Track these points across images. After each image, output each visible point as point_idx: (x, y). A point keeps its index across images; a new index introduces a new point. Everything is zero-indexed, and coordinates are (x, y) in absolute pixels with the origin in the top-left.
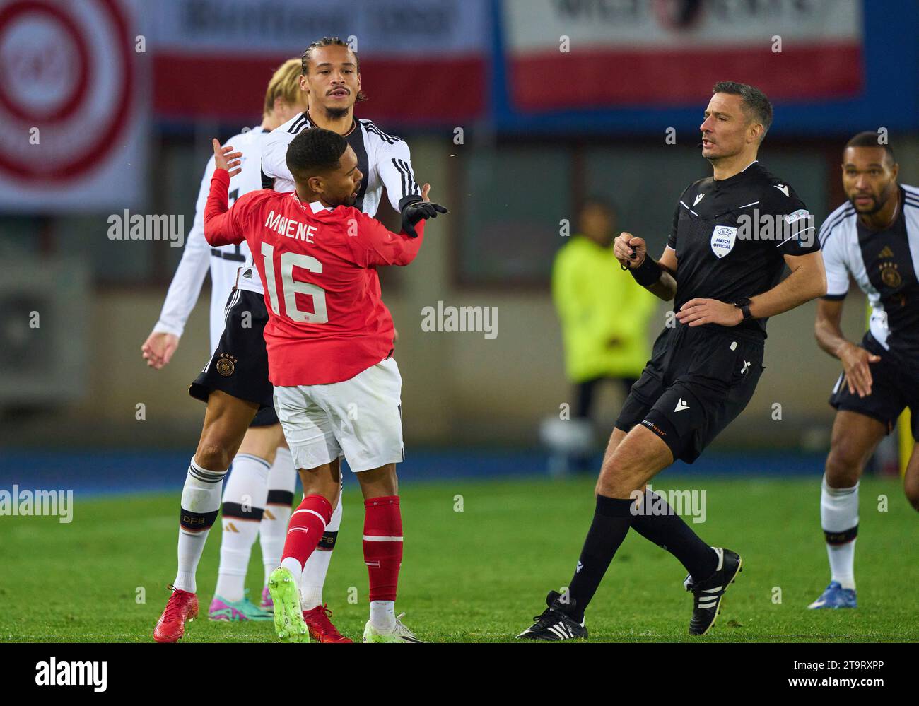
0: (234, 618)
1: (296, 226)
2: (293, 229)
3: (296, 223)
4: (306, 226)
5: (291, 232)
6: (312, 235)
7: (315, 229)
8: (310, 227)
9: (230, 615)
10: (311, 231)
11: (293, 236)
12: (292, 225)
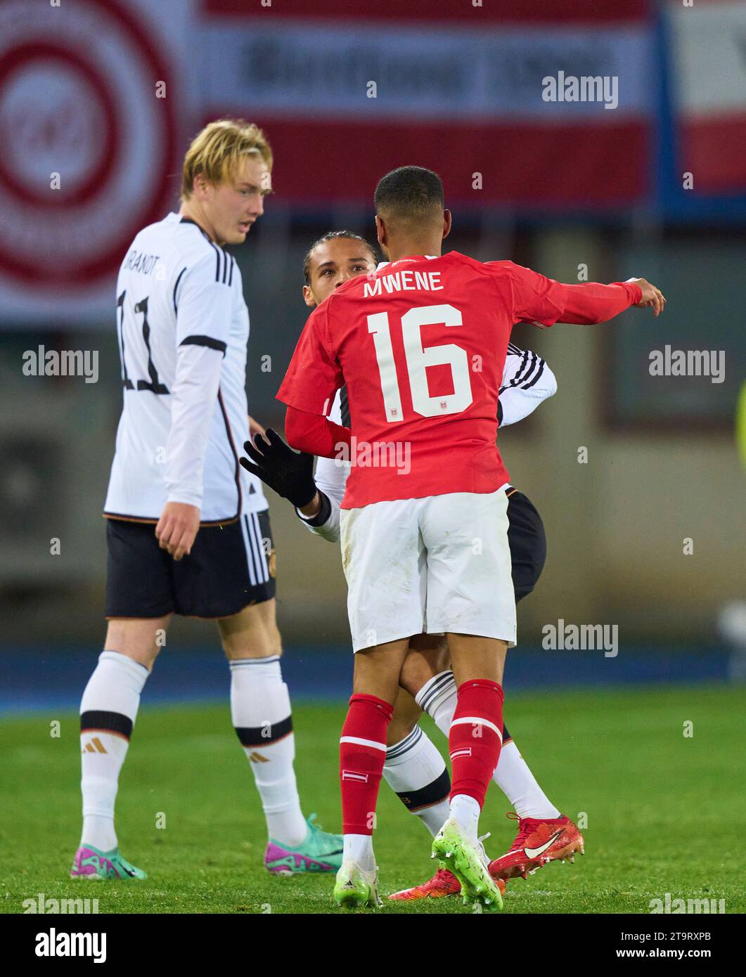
0: (297, 866)
1: (413, 276)
2: (411, 280)
3: (411, 272)
4: (424, 274)
5: (408, 284)
6: (438, 281)
7: (439, 274)
8: (431, 274)
9: (292, 864)
10: (435, 277)
11: (414, 288)
12: (407, 276)
